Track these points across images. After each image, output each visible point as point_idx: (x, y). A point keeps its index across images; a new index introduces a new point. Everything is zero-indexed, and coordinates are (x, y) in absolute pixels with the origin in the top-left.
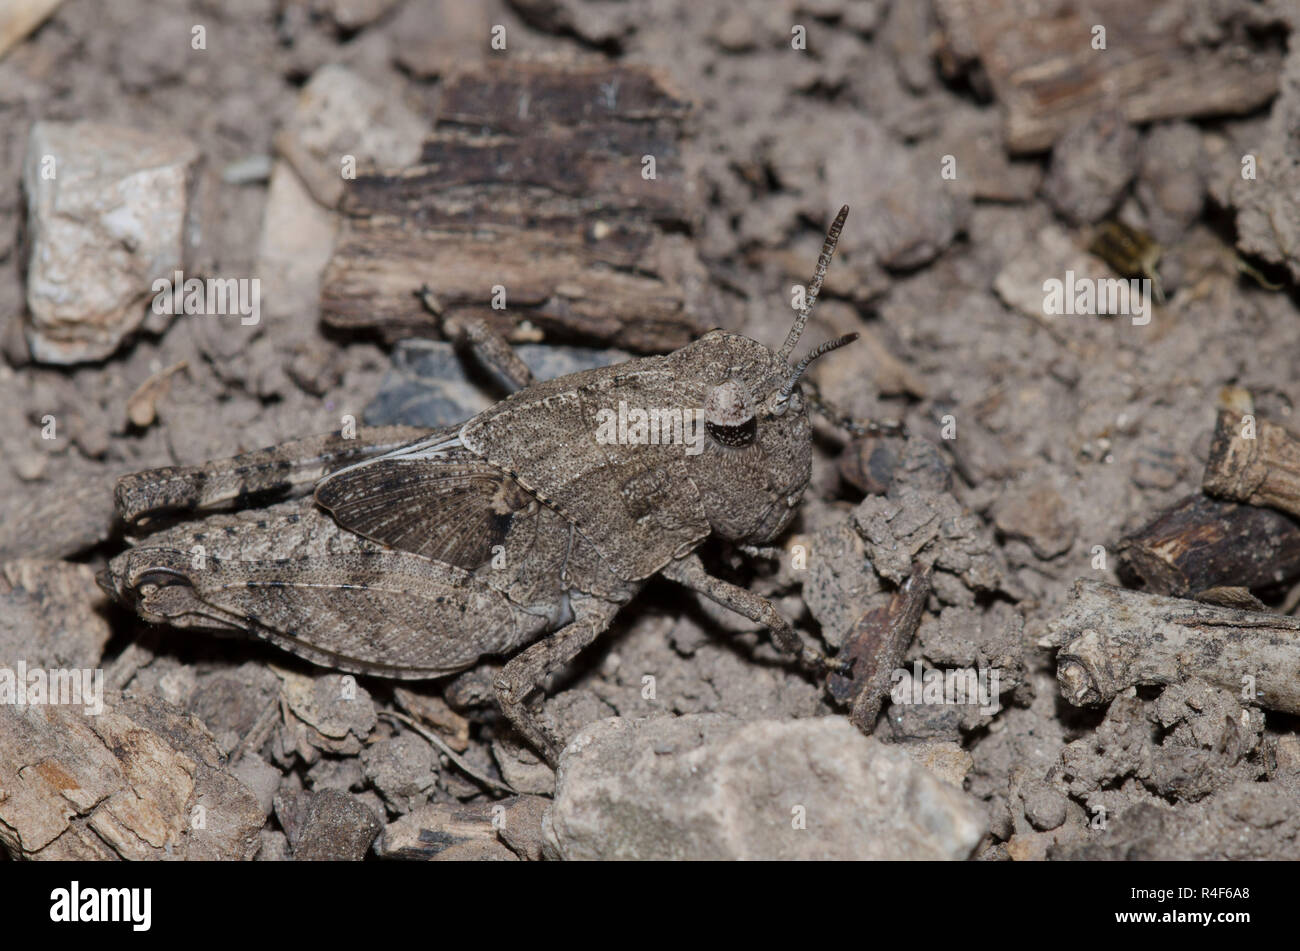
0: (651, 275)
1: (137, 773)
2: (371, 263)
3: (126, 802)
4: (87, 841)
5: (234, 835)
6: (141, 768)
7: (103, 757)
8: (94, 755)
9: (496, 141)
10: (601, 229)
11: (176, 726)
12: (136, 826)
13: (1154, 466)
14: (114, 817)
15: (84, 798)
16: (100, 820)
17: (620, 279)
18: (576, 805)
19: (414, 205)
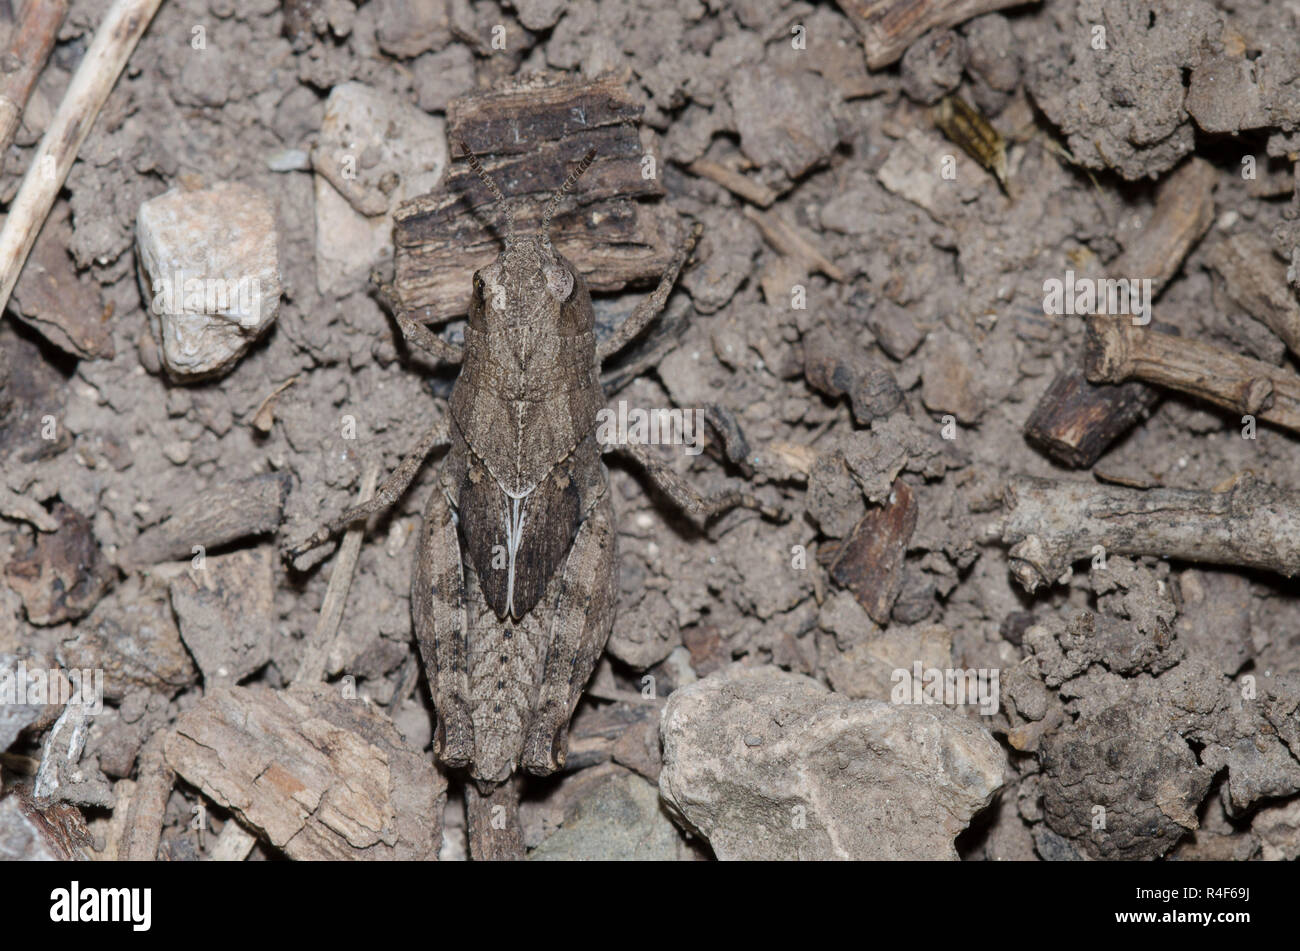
0: (642, 245)
1: (343, 767)
2: (430, 281)
3: (343, 797)
4: (321, 833)
5: (429, 804)
6: (346, 763)
7: (315, 757)
8: (307, 757)
9: (502, 163)
10: (596, 218)
11: (362, 718)
12: (356, 816)
13: (1031, 322)
14: (336, 809)
15: (310, 798)
16: (327, 815)
17: (620, 254)
18: (689, 782)
19: (452, 228)
